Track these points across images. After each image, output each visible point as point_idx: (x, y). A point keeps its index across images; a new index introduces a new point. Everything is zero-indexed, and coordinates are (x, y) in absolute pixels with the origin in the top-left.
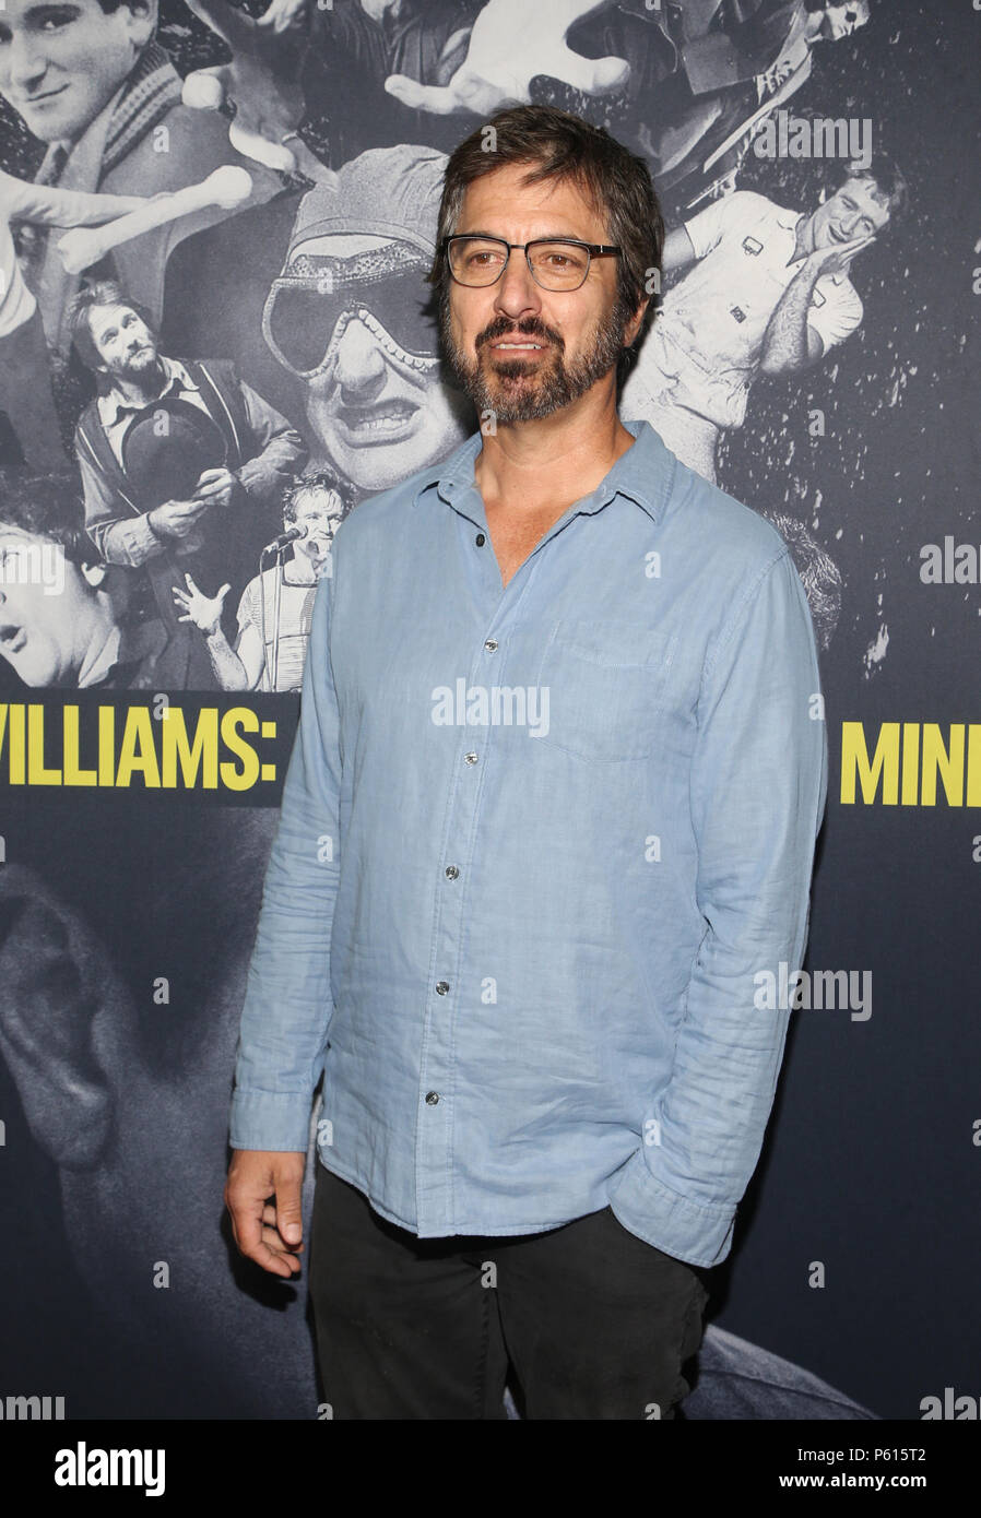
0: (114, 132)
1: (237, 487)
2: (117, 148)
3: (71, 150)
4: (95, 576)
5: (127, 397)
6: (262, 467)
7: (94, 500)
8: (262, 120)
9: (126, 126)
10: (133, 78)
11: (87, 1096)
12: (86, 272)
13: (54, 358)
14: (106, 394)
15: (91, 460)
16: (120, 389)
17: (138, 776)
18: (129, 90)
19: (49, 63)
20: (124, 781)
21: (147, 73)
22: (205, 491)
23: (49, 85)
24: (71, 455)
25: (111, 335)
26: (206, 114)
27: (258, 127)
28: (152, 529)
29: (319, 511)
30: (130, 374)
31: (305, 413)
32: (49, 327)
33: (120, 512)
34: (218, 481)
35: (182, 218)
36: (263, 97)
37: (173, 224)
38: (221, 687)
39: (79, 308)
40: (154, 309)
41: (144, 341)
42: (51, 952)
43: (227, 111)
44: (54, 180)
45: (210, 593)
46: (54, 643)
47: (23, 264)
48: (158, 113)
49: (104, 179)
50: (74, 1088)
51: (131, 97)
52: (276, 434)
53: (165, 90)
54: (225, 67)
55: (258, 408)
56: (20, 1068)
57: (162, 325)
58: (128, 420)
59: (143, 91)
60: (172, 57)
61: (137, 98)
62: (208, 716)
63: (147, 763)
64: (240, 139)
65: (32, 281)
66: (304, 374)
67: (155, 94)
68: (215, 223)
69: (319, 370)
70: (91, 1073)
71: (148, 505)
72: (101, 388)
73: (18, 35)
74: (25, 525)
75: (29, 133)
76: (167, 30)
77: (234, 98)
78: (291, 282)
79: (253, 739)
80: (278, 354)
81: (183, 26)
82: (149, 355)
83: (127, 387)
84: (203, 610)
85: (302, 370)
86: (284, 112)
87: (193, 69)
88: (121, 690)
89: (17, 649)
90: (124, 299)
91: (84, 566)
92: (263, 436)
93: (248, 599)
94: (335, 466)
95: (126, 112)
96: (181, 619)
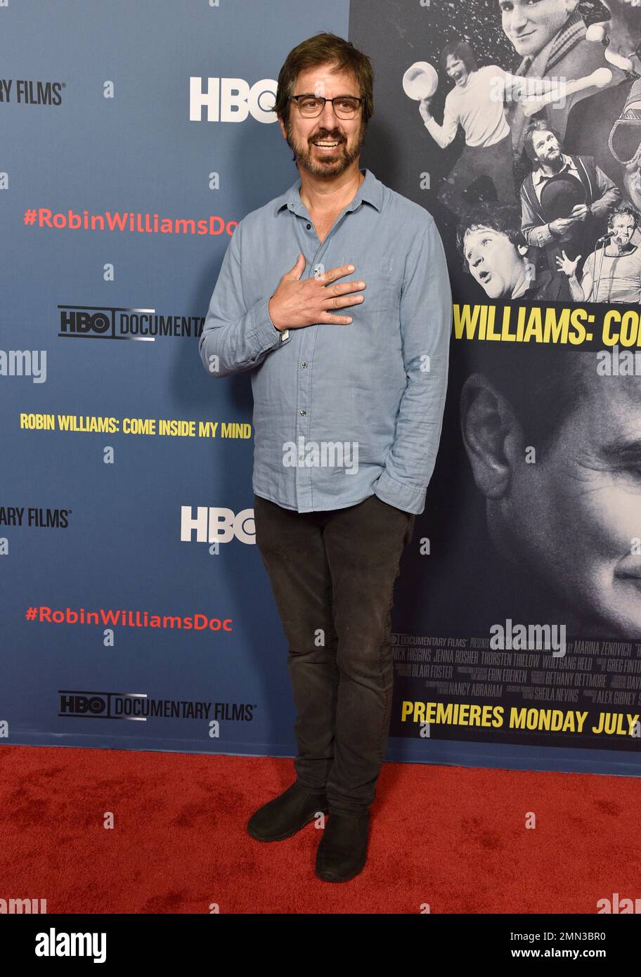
0: (553, 52)
1: (589, 213)
2: (554, 59)
3: (533, 60)
4: (523, 251)
5: (545, 172)
6: (601, 204)
7: (526, 218)
8: (620, 47)
9: (559, 49)
10: (565, 27)
11: (500, 470)
12: (533, 116)
13: (515, 154)
14: (536, 171)
15: (526, 200)
16: (543, 169)
17: (533, 337)
18: (562, 33)
19: (529, 20)
20: (527, 339)
21: (572, 25)
22: (575, 214)
23: (527, 30)
24: (518, 197)
25: (541, 144)
26: (596, 44)
27: (618, 50)
28: (550, 231)
29: (624, 224)
30: (548, 162)
31: (623, 180)
32: (514, 141)
33: (537, 223)
34: (581, 210)
35: (579, 91)
36: (623, 37)
37: (575, 94)
38: (573, 300)
39: (529, 132)
40: (562, 133)
41: (556, 147)
42: (489, 410)
43: (605, 43)
44: (524, 74)
45: (572, 259)
46: (503, 279)
47: (506, 112)
48: (574, 43)
49: (547, 72)
50: (495, 466)
51: (563, 36)
52: (609, 190)
53: (579, 33)
54: (607, 22)
55: (602, 176)
56: (473, 457)
57: (564, 141)
58: (545, 182)
59: (569, 33)
60: (583, 17)
61: (566, 36)
62: (566, 312)
63: (538, 333)
64: (610, 56)
65: (509, 119)
66: (624, 163)
67: (574, 34)
68: (593, 94)
69: (631, 161)
70: (502, 460)
71: (550, 219)
72: (534, 168)
73: (516, 7)
74: (495, 228)
75: (516, 52)
76: (583, 5)
77: (609, 36)
78: (624, 121)
79: (584, 323)
80: (614, 154)
81: (591, 3)
82: (557, 153)
83: (546, 167)
84: (568, 266)
85: (624, 161)
86: (631, 43)
87: (592, 23)
88: (529, 300)
89: (486, 282)
90: (548, 129)
91: (519, 246)
92: (603, 191)
93: (588, 262)
94: (633, 204)
95: (560, 43)
96: (559, 270)
